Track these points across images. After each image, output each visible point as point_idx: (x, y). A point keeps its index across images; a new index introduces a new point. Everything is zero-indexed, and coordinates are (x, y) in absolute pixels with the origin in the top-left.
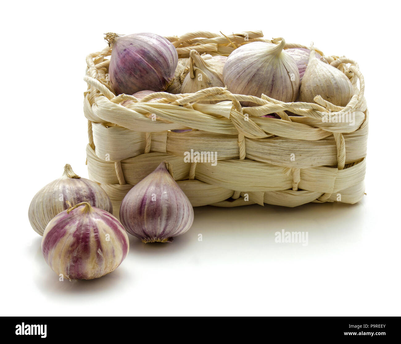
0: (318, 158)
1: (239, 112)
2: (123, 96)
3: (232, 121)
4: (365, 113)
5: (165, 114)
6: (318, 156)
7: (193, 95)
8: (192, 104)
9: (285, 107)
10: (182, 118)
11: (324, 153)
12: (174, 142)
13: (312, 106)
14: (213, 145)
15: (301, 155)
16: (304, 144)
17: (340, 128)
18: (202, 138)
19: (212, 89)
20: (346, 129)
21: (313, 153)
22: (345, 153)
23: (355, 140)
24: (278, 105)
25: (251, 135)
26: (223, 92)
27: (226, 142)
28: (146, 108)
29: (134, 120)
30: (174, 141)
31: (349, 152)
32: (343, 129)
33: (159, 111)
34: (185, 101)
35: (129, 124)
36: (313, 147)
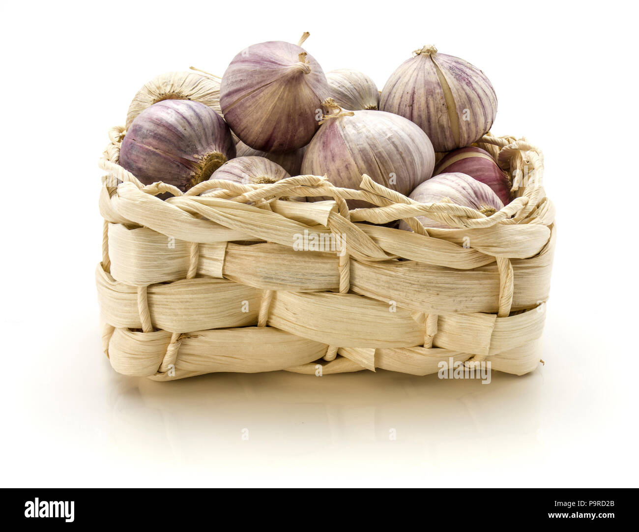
0: (466, 300)
1: (345, 217)
2: (160, 186)
3: (332, 231)
4: (551, 227)
5: (223, 216)
6: (466, 297)
7: (272, 187)
8: (269, 201)
9: (422, 209)
10: (250, 224)
11: (477, 292)
12: (237, 261)
13: (465, 211)
14: (298, 267)
15: (438, 294)
16: (444, 277)
17: (508, 249)
18: (281, 255)
19: (302, 178)
20: (516, 252)
21: (459, 291)
22: (513, 294)
23: (529, 274)
24: (411, 206)
25: (360, 254)
26: (320, 183)
27: (320, 264)
28: (194, 206)
29: (174, 221)
30: (235, 258)
31: (519, 293)
32: (512, 252)
33: (212, 211)
34: (258, 195)
35: (166, 227)
36: (459, 282)
